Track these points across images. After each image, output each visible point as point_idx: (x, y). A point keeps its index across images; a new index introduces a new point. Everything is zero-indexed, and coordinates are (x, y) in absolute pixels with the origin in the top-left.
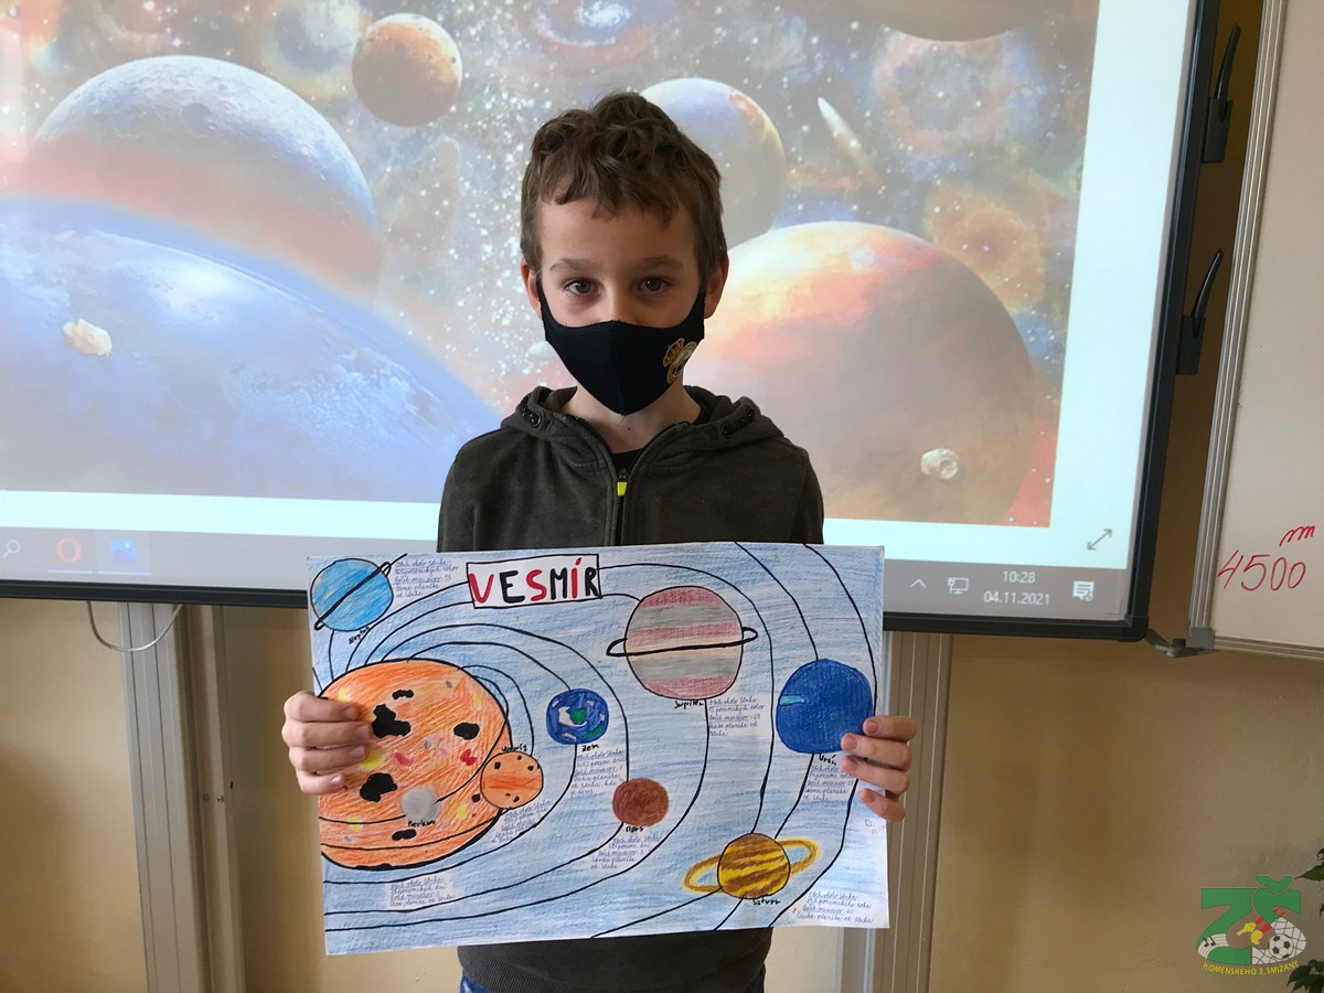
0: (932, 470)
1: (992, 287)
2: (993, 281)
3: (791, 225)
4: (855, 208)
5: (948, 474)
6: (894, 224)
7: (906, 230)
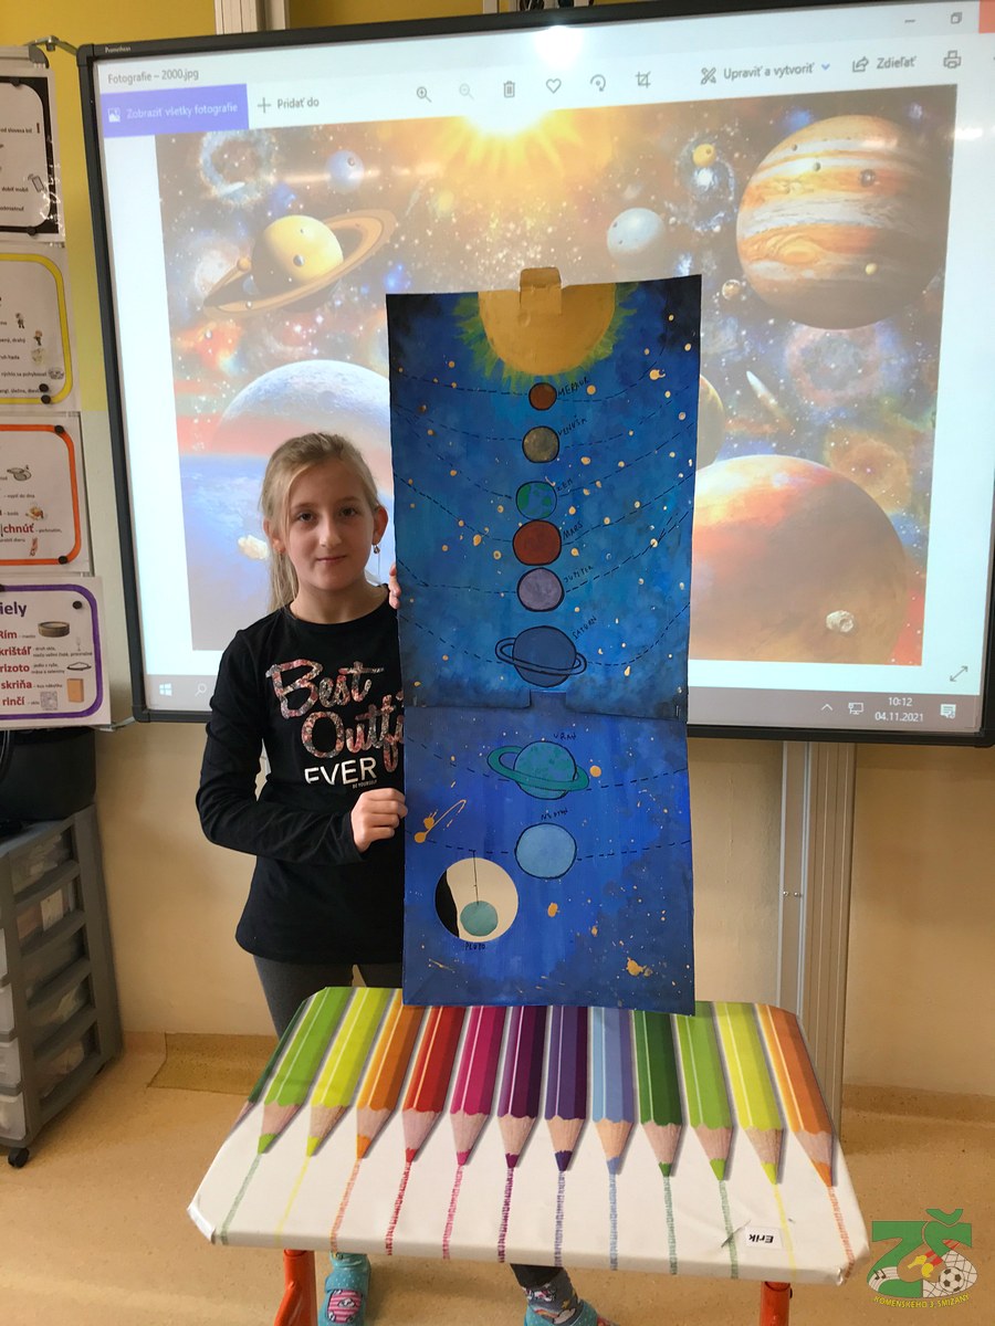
0: (835, 626)
1: (873, 497)
2: (874, 493)
3: (729, 457)
4: (774, 445)
5: (846, 628)
6: (802, 455)
7: (811, 460)
